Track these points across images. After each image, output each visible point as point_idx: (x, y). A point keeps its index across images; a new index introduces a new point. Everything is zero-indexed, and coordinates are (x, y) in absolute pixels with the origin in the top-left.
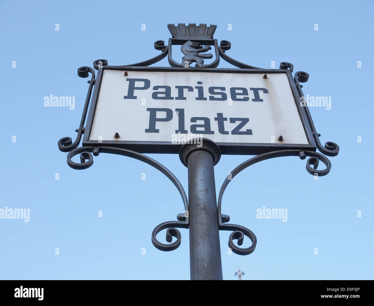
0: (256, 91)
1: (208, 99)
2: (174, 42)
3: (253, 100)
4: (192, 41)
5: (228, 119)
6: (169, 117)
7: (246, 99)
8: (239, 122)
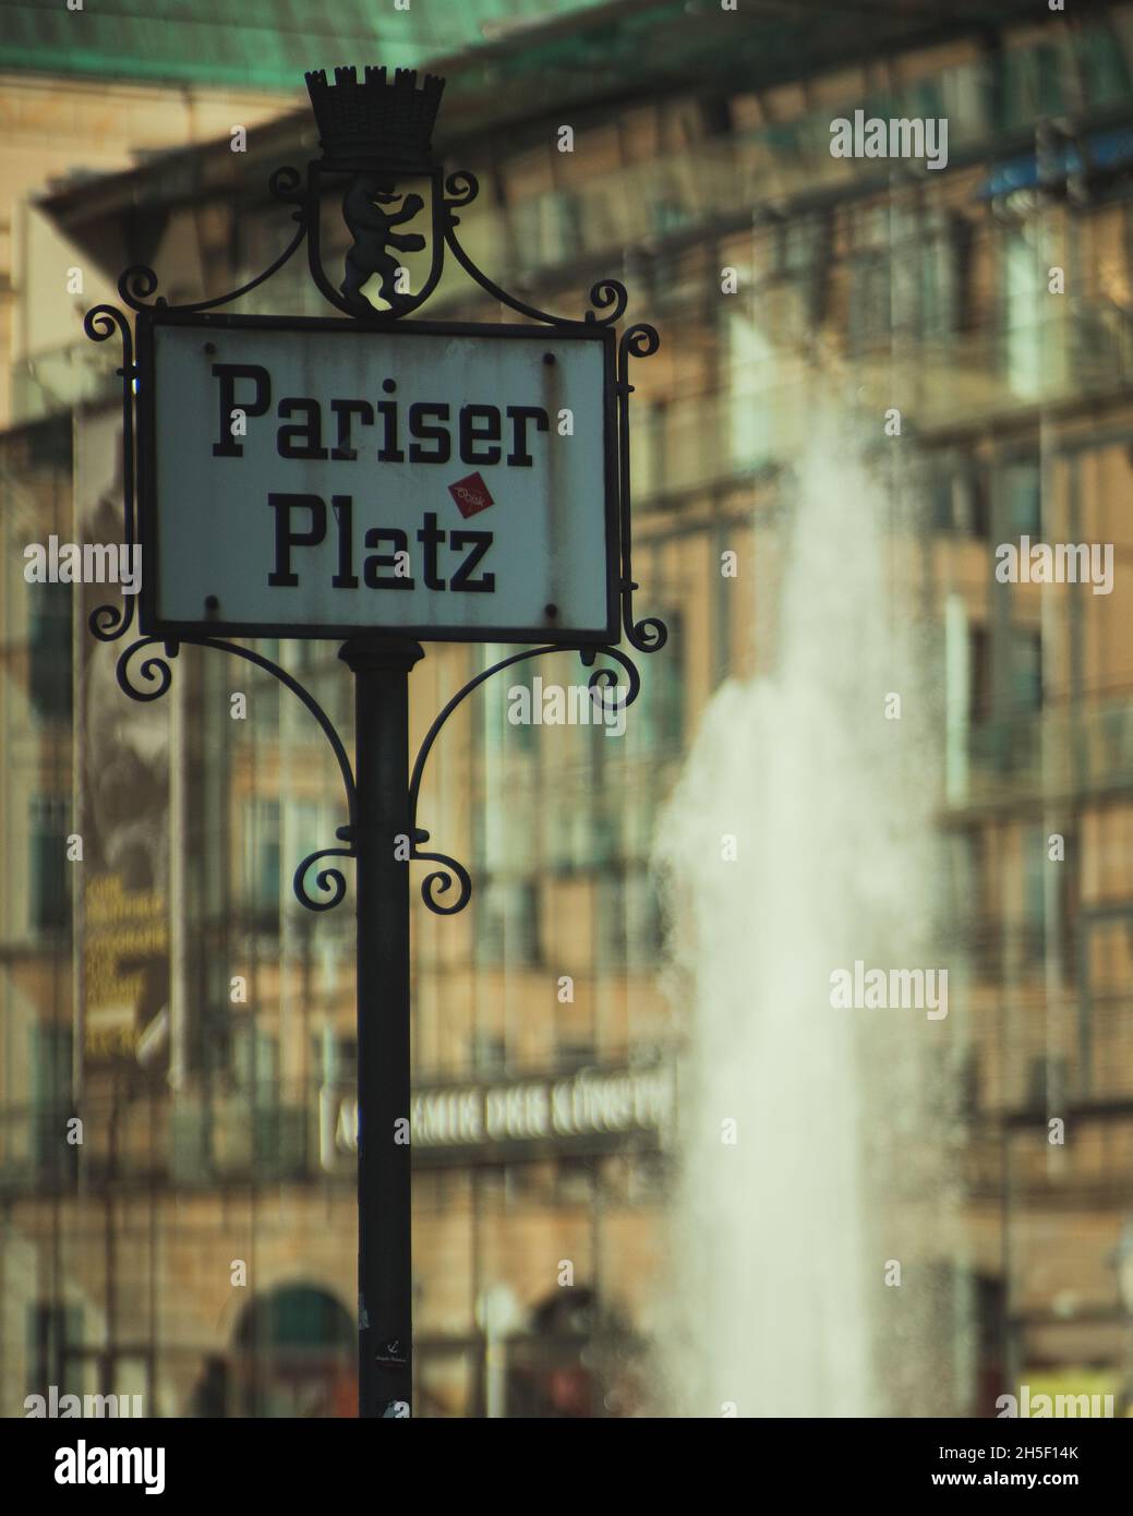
0: (520, 420)
1: (407, 456)
3: (510, 461)
5: (448, 537)
6: (319, 528)
7: (495, 457)
8: (469, 548)
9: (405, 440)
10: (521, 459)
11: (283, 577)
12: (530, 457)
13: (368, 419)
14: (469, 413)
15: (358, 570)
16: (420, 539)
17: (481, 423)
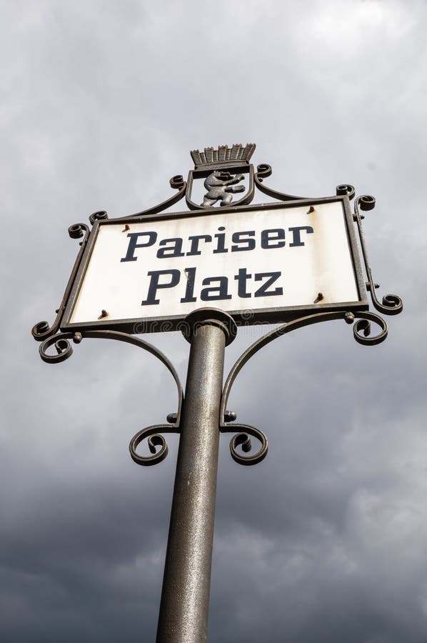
0: (296, 231)
1: (230, 250)
2: (196, 175)
3: (291, 245)
4: (219, 171)
5: (253, 277)
6: (176, 281)
7: (282, 245)
8: (265, 280)
9: (229, 243)
10: (297, 242)
12: (303, 243)
13: (208, 241)
14: (266, 232)
15: (197, 294)
16: (236, 279)
17: (273, 235)
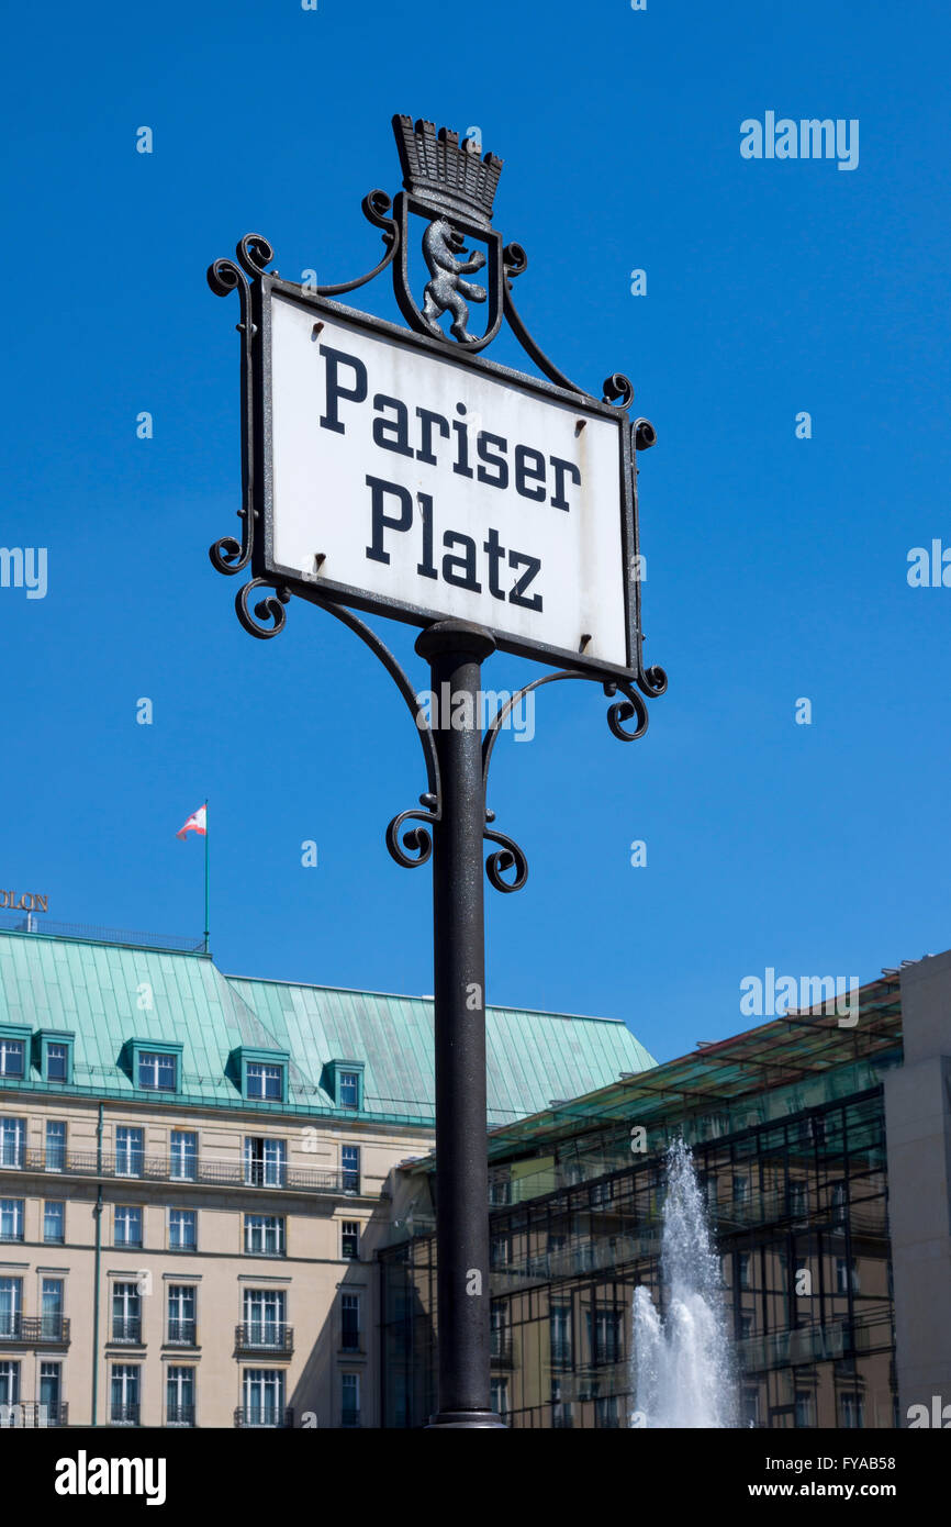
0: (560, 470)
1: (475, 473)
3: (553, 502)
5: (507, 555)
6: (407, 517)
7: (539, 495)
8: (523, 568)
9: (474, 460)
10: (560, 503)
11: (377, 553)
12: (567, 504)
13: (445, 433)
14: (522, 451)
15: (437, 564)
16: (486, 550)
17: (531, 463)
